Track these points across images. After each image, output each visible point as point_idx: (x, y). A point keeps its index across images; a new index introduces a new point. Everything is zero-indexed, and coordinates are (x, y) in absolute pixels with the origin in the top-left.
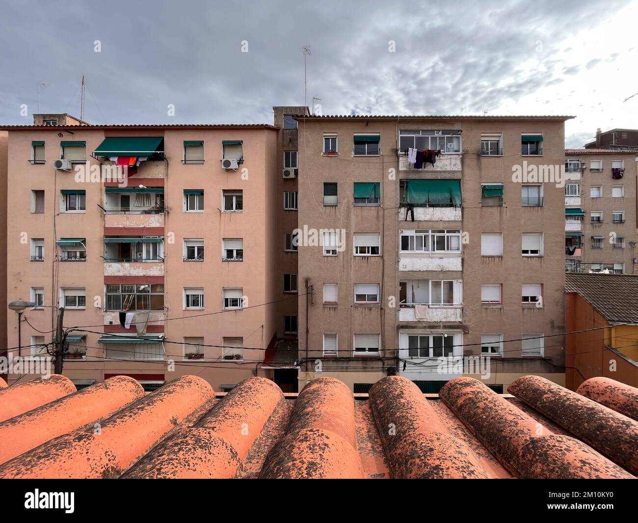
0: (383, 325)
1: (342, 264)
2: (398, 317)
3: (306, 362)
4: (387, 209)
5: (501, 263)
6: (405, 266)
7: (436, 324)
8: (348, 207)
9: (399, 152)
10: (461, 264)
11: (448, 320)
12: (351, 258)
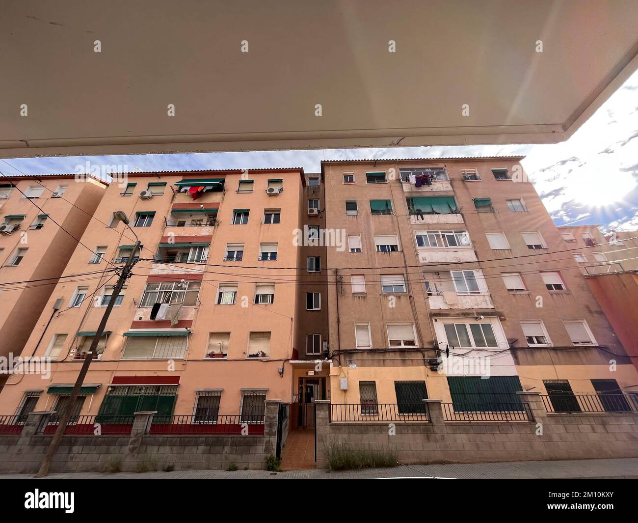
0: (414, 312)
1: (367, 258)
2: (429, 305)
3: (339, 355)
4: (399, 216)
5: (512, 253)
6: (424, 259)
7: (468, 311)
8: (367, 216)
9: (401, 181)
10: (475, 256)
11: (479, 307)
12: (374, 253)
